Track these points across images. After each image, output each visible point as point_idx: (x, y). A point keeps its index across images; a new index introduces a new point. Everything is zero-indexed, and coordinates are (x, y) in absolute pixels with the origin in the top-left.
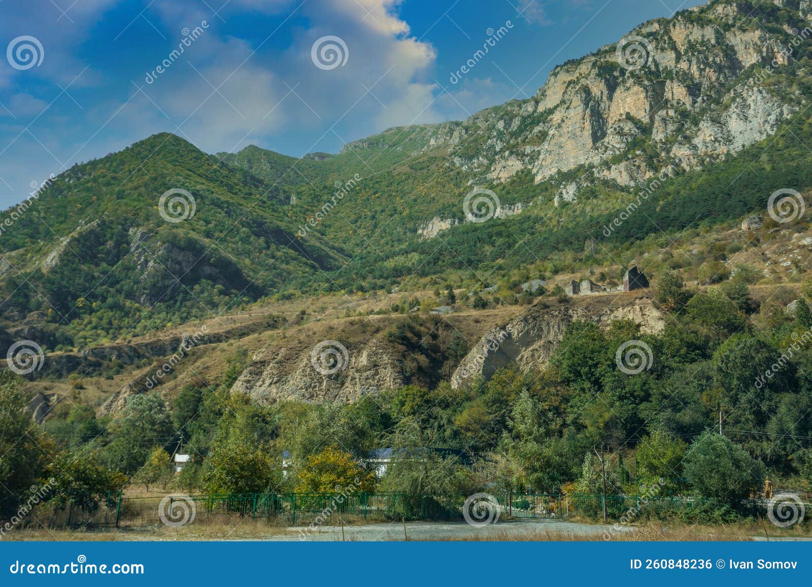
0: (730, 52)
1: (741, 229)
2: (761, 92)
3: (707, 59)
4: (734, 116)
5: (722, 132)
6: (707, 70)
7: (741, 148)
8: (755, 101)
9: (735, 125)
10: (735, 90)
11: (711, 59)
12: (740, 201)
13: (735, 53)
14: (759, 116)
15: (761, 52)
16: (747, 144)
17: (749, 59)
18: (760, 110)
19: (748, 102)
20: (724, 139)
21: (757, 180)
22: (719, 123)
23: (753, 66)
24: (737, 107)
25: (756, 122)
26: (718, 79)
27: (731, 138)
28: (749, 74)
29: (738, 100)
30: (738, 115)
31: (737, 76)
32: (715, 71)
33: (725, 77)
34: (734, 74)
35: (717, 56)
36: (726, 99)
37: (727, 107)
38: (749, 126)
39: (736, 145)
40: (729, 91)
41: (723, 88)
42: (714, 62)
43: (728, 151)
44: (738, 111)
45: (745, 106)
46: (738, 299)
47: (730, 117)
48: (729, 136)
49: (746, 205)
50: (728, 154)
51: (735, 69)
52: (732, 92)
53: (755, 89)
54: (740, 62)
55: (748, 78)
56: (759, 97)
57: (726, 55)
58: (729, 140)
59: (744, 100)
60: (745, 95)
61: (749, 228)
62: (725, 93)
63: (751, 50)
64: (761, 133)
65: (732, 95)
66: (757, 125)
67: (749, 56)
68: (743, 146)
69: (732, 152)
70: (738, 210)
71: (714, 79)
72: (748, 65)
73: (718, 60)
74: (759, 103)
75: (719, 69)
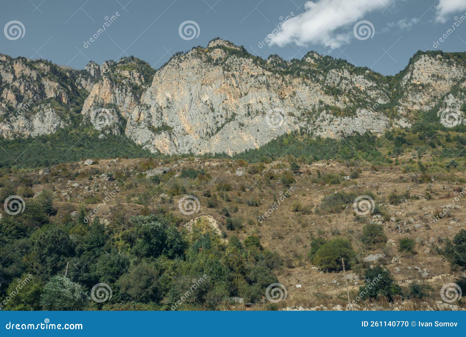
0: (42, 87)
1: (38, 173)
2: (53, 111)
3: (30, 86)
4: (37, 118)
5: (29, 124)
6: (29, 91)
7: (37, 135)
8: (49, 115)
9: (36, 122)
10: (40, 106)
11: (32, 87)
12: (36, 160)
13: (44, 89)
14: (49, 122)
15: (56, 93)
16: (41, 134)
17: (51, 94)
18: (50, 120)
19: (46, 114)
20: (29, 128)
21: (45, 152)
22: (29, 119)
23: (51, 98)
24: (40, 115)
25: (48, 125)
26: (33, 98)
27: (33, 129)
28: (49, 100)
29: (41, 111)
30: (39, 118)
31: (42, 100)
32: (32, 93)
33: (37, 98)
34: (42, 98)
35: (35, 86)
36: (35, 109)
37: (35, 113)
38: (44, 125)
39: (35, 133)
40: (37, 105)
41: (35, 103)
42: (33, 89)
43: (30, 135)
44: (40, 116)
45: (44, 115)
46: (46, 207)
47: (35, 118)
48: (32, 127)
49: (38, 162)
50: (30, 136)
51: (43, 96)
52: (39, 106)
53: (51, 109)
54: (46, 94)
55: (48, 103)
56: (52, 114)
57: (40, 88)
58: (32, 129)
59: (44, 113)
60: (45, 110)
61: (43, 174)
62: (35, 106)
63: (52, 90)
64: (48, 131)
65: (39, 108)
66: (47, 126)
67: (50, 93)
68: (38, 134)
69: (32, 135)
70: (34, 164)
71: (31, 97)
72: (49, 97)
73: (35, 88)
74: (51, 116)
75: (35, 93)
